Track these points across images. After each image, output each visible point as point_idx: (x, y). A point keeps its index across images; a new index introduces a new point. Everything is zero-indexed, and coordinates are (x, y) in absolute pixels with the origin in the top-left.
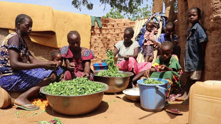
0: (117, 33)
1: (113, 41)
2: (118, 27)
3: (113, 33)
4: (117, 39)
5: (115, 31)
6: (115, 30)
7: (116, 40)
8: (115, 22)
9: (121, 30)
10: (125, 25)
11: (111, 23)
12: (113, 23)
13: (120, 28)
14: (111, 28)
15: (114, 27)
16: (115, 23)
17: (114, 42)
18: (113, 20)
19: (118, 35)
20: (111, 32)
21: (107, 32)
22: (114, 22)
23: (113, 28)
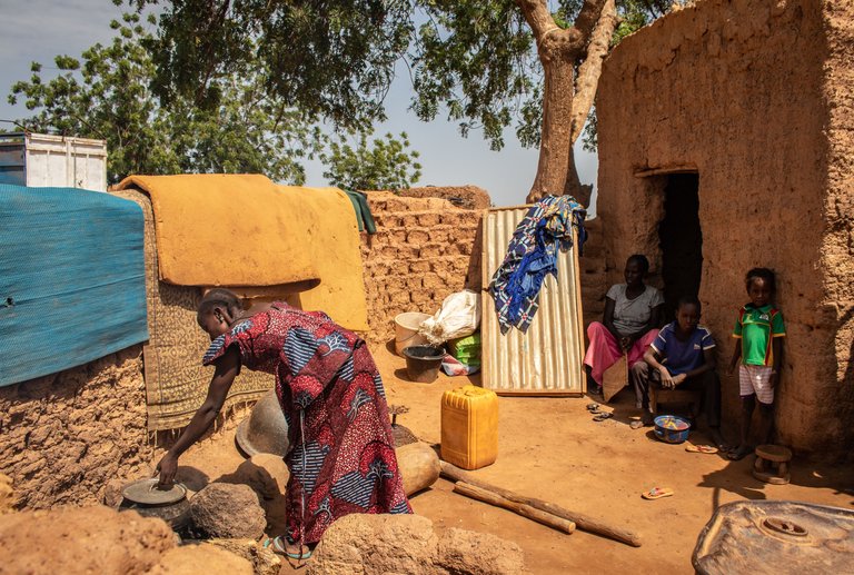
0: (416, 246)
1: (401, 274)
2: (420, 228)
3: (400, 247)
4: (414, 268)
5: (406, 241)
6: (406, 236)
7: (411, 270)
8: (407, 208)
9: (429, 239)
10: (440, 222)
11: (396, 213)
12: (400, 214)
13: (426, 230)
14: (396, 229)
15: (402, 224)
16: (406, 213)
17: (403, 277)
18: (402, 204)
19: (418, 253)
20: (394, 244)
21: (384, 245)
22: (404, 207)
23: (401, 228)
